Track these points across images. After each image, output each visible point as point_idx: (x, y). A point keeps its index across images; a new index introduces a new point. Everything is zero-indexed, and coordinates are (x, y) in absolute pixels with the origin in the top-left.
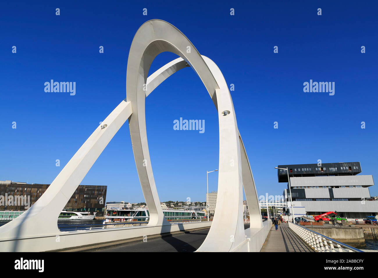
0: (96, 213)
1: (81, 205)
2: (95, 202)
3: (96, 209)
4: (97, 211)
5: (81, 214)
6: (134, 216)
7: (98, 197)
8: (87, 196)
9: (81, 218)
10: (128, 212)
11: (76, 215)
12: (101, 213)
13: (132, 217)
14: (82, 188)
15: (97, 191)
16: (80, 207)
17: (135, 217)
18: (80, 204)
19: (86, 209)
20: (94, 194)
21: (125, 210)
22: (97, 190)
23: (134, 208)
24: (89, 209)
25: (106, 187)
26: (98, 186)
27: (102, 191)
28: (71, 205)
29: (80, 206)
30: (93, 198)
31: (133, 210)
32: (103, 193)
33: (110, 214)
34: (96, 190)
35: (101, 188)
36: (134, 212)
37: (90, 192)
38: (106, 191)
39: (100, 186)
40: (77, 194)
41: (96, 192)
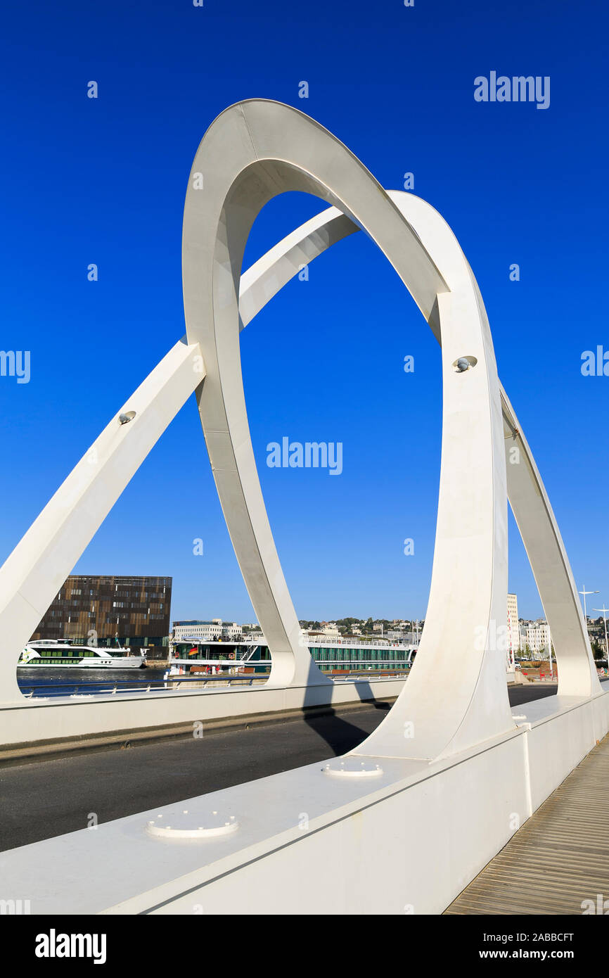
0: (146, 650)
1: (105, 629)
2: (142, 620)
3: (146, 639)
4: (150, 645)
5: (108, 653)
6: (245, 659)
7: (148, 607)
8: (121, 605)
9: (108, 663)
10: (231, 649)
11: (96, 655)
12: (159, 651)
13: (242, 662)
14: (106, 583)
15: (145, 591)
16: (103, 635)
17: (248, 661)
18: (104, 627)
19: (119, 639)
20: (138, 600)
21: (220, 643)
22: (147, 590)
23: (246, 638)
24: (128, 640)
25: (169, 579)
26: (148, 579)
27: (159, 590)
28: (81, 628)
29: (105, 633)
30: (136, 611)
31: (241, 644)
32: (162, 596)
33: (182, 654)
34: (143, 590)
35: (155, 582)
36: (244, 649)
37: (127, 594)
38: (169, 591)
39: (154, 579)
40: (94, 600)
41: (144, 595)
